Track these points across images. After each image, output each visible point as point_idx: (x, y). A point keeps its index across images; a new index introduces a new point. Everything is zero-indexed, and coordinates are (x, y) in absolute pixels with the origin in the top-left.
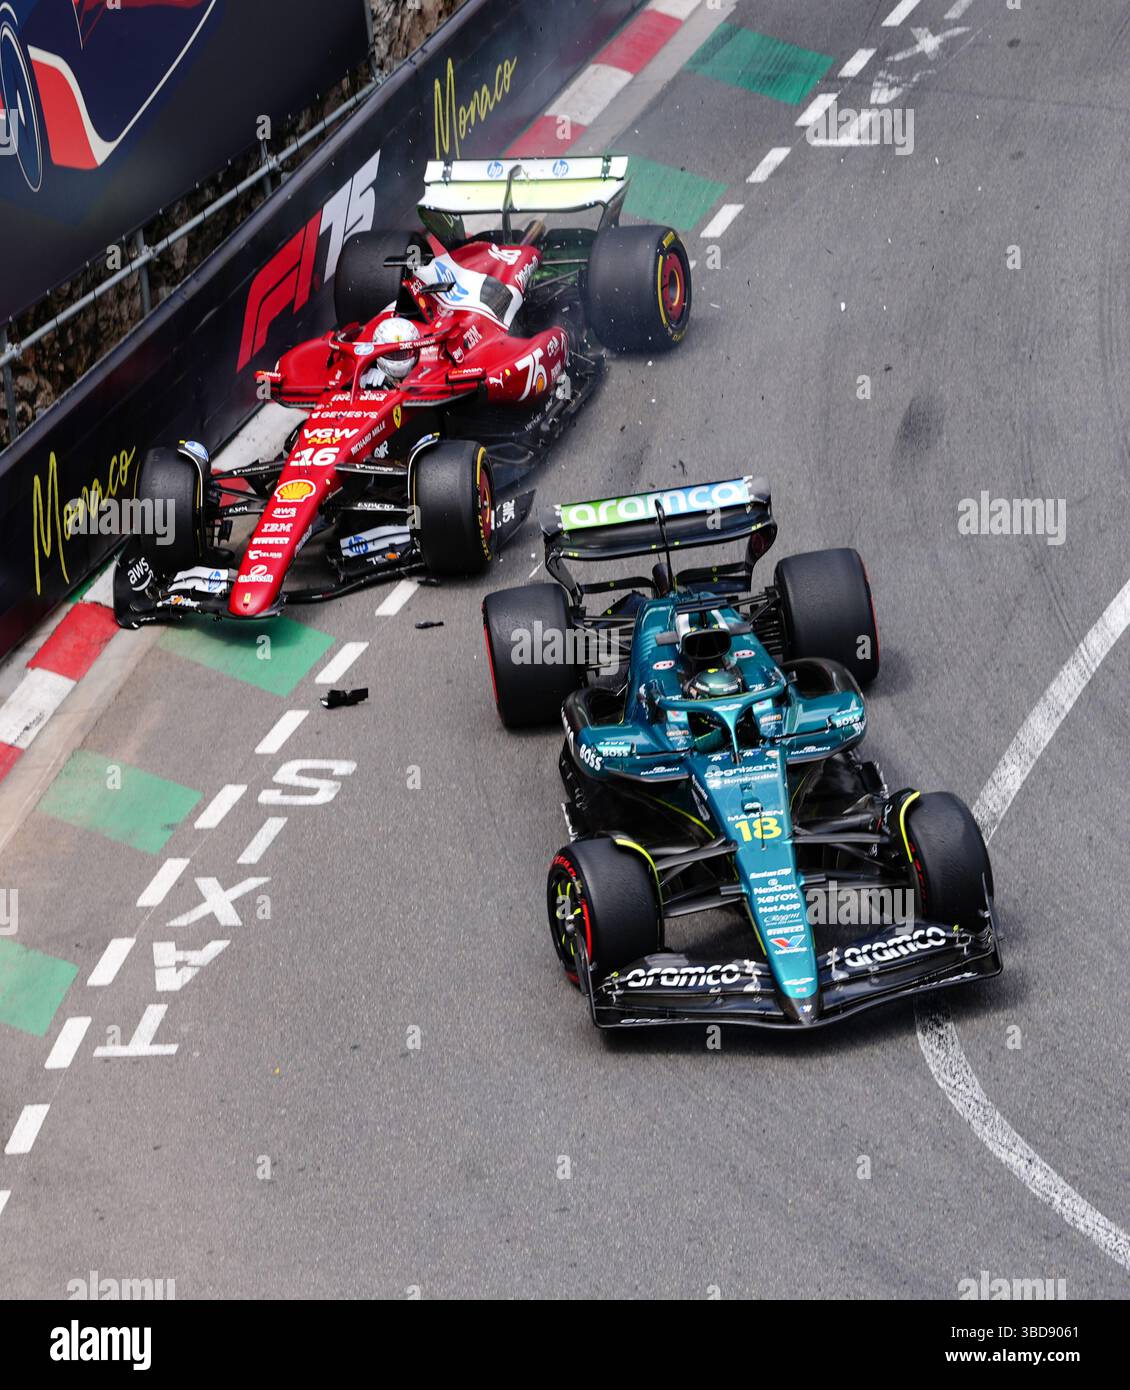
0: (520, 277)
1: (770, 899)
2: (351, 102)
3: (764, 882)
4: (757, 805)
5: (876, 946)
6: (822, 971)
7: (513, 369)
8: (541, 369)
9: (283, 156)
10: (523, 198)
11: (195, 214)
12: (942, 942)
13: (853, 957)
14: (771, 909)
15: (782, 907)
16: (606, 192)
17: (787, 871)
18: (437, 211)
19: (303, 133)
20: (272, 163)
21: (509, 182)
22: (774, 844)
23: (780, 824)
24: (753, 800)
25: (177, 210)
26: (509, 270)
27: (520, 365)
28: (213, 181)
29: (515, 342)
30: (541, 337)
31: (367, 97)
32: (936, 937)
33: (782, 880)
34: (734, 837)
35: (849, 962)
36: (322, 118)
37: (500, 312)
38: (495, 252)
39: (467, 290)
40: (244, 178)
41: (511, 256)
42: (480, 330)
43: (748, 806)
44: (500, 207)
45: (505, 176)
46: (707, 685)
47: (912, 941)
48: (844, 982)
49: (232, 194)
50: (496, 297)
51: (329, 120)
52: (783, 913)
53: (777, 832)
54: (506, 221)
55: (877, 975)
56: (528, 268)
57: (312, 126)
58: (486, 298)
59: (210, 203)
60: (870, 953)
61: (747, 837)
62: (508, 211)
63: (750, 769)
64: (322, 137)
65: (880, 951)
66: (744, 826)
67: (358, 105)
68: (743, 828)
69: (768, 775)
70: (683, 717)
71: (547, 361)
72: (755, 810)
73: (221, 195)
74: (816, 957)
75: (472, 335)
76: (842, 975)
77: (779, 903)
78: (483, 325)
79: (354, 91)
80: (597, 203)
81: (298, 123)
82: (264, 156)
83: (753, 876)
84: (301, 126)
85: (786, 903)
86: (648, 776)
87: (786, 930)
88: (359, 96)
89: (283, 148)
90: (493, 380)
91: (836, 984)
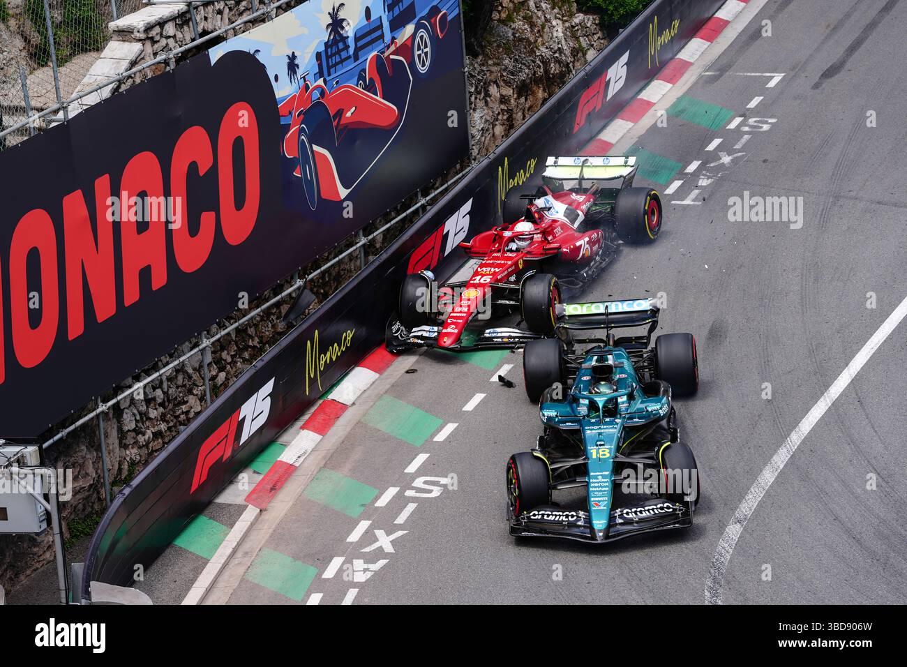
0: (584, 207)
1: (596, 485)
2: (460, 175)
3: (596, 477)
4: (602, 443)
5: (639, 509)
6: (611, 518)
7: (574, 245)
8: (587, 246)
9: (428, 198)
10: (588, 173)
11: (387, 223)
12: (671, 510)
13: (627, 513)
14: (595, 489)
15: (600, 489)
16: (625, 171)
17: (607, 473)
18: (550, 178)
19: (437, 188)
20: (423, 201)
21: (582, 166)
22: (605, 460)
23: (610, 453)
24: (600, 441)
25: (378, 221)
26: (579, 204)
27: (578, 244)
28: (395, 209)
29: (577, 234)
30: (589, 233)
31: (468, 173)
32: (668, 508)
33: (604, 477)
34: (589, 456)
35: (625, 515)
36: (447, 182)
37: (573, 222)
38: (574, 196)
39: (558, 211)
40: (410, 208)
41: (581, 198)
42: (562, 229)
43: (598, 443)
44: (578, 177)
45: (581, 164)
46: (599, 389)
47: (657, 509)
48: (621, 524)
49: (404, 214)
50: (572, 215)
51: (449, 183)
52: (601, 491)
53: (608, 455)
54: (580, 184)
55: (637, 522)
56: (588, 204)
57: (442, 185)
58: (566, 215)
59: (394, 218)
60: (636, 512)
61: (594, 456)
62: (581, 179)
63: (605, 427)
64: (446, 190)
65: (641, 512)
66: (594, 452)
67: (464, 176)
68: (593, 452)
69: (613, 430)
70: (587, 402)
71: (591, 243)
72: (601, 445)
73: (399, 215)
74: (610, 511)
75: (558, 231)
76: (621, 521)
77: (599, 487)
78: (564, 226)
79: (462, 170)
80: (621, 176)
81: (435, 183)
82: (419, 197)
83: (592, 474)
84: (437, 185)
85: (602, 487)
86: (563, 427)
87: (599, 499)
88: (464, 172)
89: (428, 195)
90: (565, 250)
91: (616, 524)
